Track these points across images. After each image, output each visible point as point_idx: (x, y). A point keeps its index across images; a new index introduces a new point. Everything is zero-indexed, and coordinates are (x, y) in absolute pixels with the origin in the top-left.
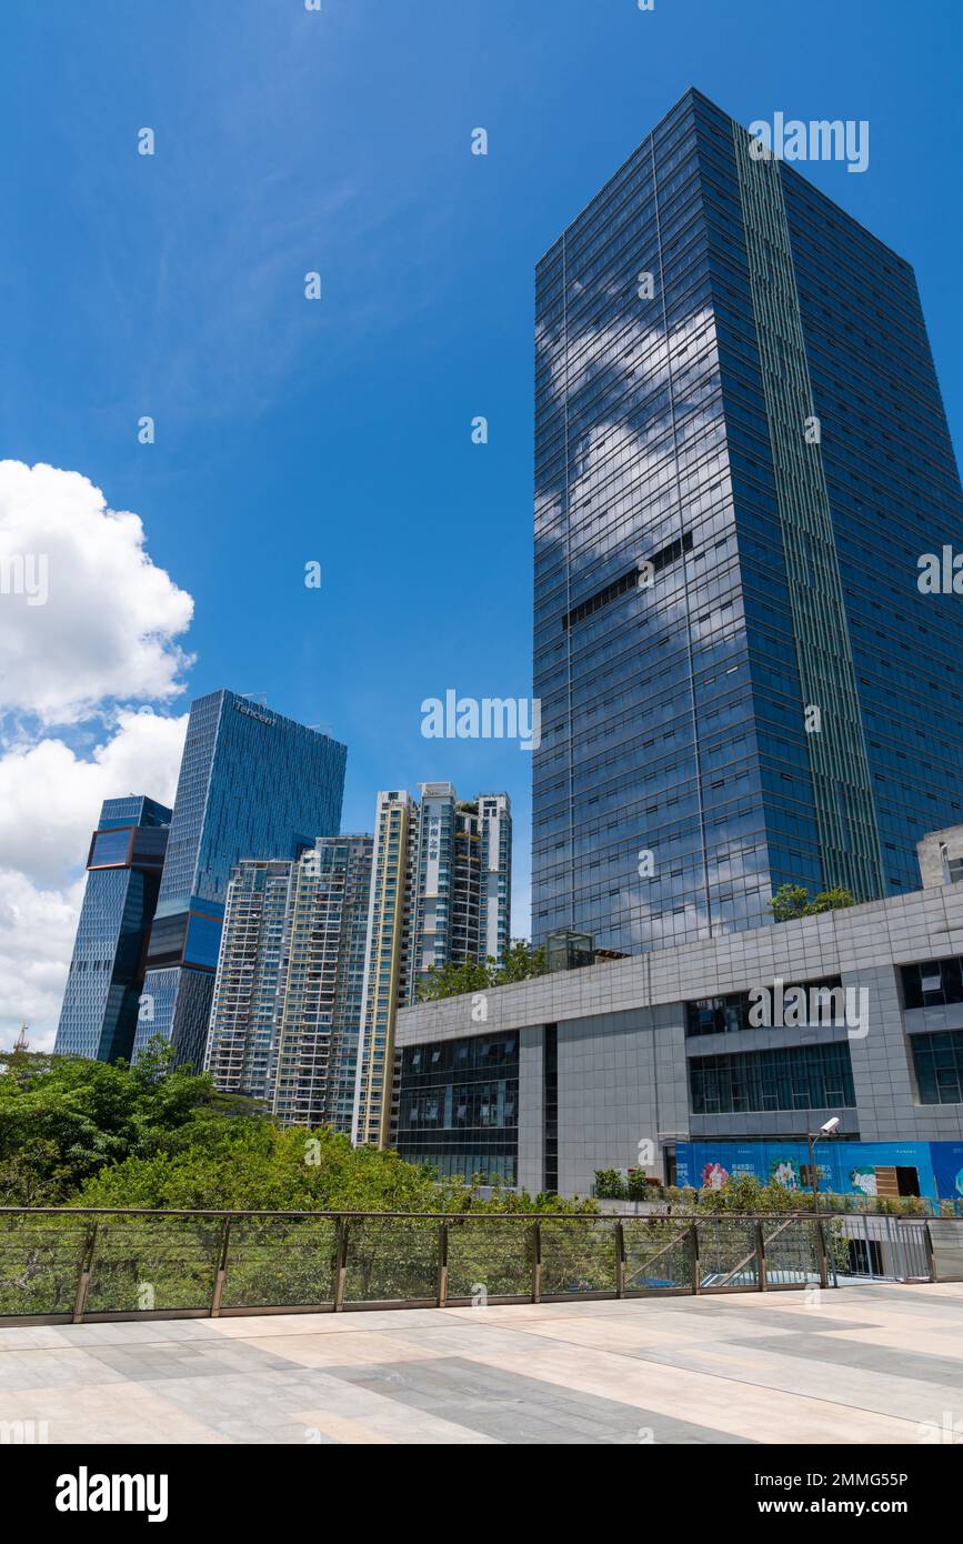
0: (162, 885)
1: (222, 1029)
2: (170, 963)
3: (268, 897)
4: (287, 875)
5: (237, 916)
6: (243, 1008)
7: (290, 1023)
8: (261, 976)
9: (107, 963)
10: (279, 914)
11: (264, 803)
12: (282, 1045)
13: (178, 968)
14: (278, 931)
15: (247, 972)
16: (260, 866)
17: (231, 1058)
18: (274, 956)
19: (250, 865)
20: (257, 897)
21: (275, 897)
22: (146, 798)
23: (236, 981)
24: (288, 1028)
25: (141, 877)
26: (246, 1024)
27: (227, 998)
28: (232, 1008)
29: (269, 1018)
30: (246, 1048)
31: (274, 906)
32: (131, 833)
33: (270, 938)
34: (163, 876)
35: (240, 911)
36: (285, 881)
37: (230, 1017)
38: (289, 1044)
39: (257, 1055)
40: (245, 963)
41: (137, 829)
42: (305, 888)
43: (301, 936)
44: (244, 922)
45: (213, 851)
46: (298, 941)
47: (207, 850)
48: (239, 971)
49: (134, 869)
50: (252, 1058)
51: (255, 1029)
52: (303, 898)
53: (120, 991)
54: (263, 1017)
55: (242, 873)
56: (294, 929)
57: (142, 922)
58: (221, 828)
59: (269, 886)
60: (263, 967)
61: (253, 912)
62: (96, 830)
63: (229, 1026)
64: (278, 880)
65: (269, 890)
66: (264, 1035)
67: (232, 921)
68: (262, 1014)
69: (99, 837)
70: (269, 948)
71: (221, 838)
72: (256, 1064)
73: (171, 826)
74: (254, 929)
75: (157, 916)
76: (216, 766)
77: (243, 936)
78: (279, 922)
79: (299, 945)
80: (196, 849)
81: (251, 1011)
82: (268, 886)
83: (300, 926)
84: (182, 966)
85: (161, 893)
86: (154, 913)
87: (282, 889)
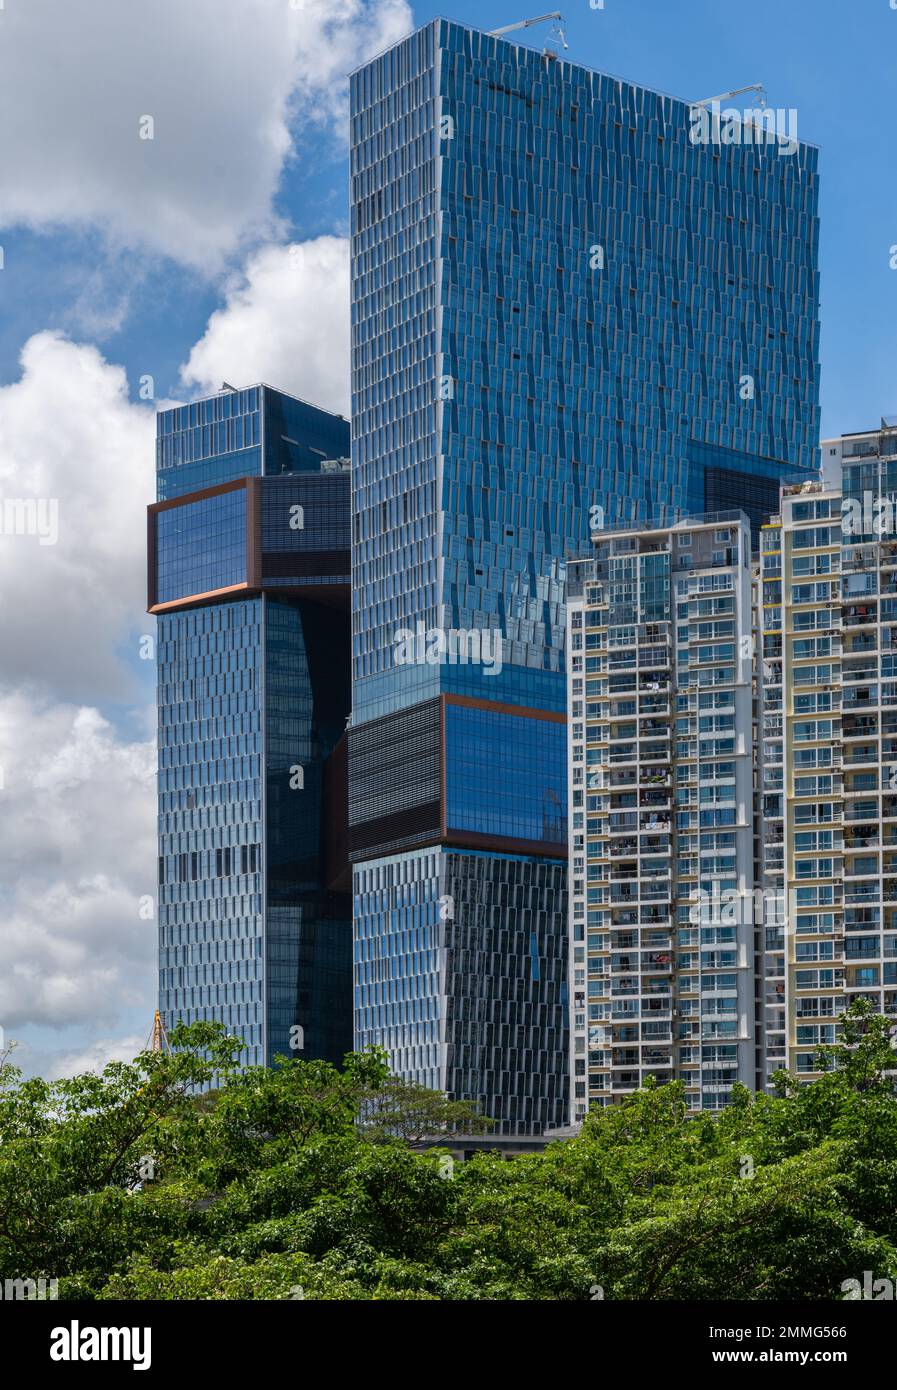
0: (354, 633)
1: (607, 994)
2: (413, 839)
3: (683, 631)
4: (731, 560)
5: (607, 694)
6: (656, 937)
7: (807, 966)
8: (694, 848)
9: (250, 853)
10: (721, 674)
11: (599, 361)
12: (792, 1023)
13: (438, 849)
14: (725, 722)
15: (653, 842)
16: (649, 544)
17: (641, 1066)
18: (719, 793)
19: (621, 545)
20: (652, 633)
21: (705, 630)
22: (269, 393)
23: (628, 869)
24: (803, 978)
25: (293, 617)
26: (670, 978)
27: (611, 913)
28: (626, 939)
29: (728, 957)
30: (680, 1036)
31: (705, 653)
32: (248, 493)
33: (704, 745)
34: (355, 607)
35: (613, 679)
36: (725, 579)
37: (625, 962)
38: (809, 1021)
39: (707, 1053)
40: (646, 819)
41: (259, 482)
42: (804, 592)
43: (809, 728)
44: (626, 707)
45: (478, 521)
46: (803, 743)
47: (463, 517)
48: (632, 841)
49: (274, 598)
50: (696, 1061)
51: (695, 989)
52: (803, 620)
53: (289, 920)
54: (711, 955)
55: (602, 571)
56: (787, 710)
57: (315, 736)
58: (492, 453)
59: (683, 599)
60: (694, 825)
61: (647, 677)
62: (153, 501)
63: (626, 986)
64: (704, 580)
65: (683, 610)
66: (721, 1001)
67: (593, 709)
68: (707, 948)
69: (163, 518)
70: (706, 772)
71: (494, 482)
72: (710, 1076)
73: (351, 464)
74: (656, 722)
75: (354, 720)
76: (451, 266)
77: (630, 747)
78: (724, 699)
79: (807, 756)
80: (432, 519)
81: (676, 944)
82: (681, 599)
83: (802, 703)
84: (446, 844)
85: (356, 653)
86: (347, 709)
87: (723, 604)
